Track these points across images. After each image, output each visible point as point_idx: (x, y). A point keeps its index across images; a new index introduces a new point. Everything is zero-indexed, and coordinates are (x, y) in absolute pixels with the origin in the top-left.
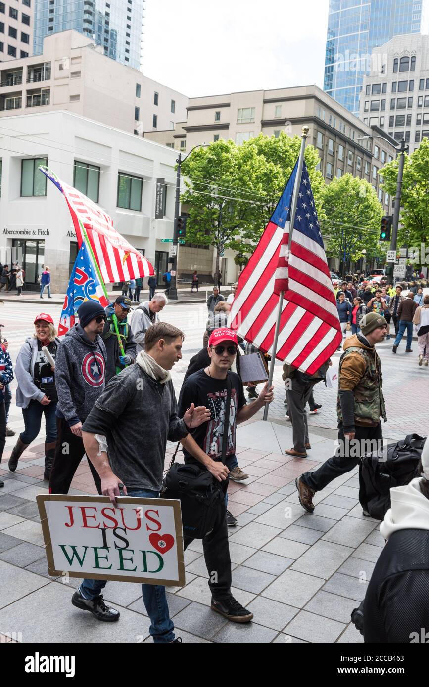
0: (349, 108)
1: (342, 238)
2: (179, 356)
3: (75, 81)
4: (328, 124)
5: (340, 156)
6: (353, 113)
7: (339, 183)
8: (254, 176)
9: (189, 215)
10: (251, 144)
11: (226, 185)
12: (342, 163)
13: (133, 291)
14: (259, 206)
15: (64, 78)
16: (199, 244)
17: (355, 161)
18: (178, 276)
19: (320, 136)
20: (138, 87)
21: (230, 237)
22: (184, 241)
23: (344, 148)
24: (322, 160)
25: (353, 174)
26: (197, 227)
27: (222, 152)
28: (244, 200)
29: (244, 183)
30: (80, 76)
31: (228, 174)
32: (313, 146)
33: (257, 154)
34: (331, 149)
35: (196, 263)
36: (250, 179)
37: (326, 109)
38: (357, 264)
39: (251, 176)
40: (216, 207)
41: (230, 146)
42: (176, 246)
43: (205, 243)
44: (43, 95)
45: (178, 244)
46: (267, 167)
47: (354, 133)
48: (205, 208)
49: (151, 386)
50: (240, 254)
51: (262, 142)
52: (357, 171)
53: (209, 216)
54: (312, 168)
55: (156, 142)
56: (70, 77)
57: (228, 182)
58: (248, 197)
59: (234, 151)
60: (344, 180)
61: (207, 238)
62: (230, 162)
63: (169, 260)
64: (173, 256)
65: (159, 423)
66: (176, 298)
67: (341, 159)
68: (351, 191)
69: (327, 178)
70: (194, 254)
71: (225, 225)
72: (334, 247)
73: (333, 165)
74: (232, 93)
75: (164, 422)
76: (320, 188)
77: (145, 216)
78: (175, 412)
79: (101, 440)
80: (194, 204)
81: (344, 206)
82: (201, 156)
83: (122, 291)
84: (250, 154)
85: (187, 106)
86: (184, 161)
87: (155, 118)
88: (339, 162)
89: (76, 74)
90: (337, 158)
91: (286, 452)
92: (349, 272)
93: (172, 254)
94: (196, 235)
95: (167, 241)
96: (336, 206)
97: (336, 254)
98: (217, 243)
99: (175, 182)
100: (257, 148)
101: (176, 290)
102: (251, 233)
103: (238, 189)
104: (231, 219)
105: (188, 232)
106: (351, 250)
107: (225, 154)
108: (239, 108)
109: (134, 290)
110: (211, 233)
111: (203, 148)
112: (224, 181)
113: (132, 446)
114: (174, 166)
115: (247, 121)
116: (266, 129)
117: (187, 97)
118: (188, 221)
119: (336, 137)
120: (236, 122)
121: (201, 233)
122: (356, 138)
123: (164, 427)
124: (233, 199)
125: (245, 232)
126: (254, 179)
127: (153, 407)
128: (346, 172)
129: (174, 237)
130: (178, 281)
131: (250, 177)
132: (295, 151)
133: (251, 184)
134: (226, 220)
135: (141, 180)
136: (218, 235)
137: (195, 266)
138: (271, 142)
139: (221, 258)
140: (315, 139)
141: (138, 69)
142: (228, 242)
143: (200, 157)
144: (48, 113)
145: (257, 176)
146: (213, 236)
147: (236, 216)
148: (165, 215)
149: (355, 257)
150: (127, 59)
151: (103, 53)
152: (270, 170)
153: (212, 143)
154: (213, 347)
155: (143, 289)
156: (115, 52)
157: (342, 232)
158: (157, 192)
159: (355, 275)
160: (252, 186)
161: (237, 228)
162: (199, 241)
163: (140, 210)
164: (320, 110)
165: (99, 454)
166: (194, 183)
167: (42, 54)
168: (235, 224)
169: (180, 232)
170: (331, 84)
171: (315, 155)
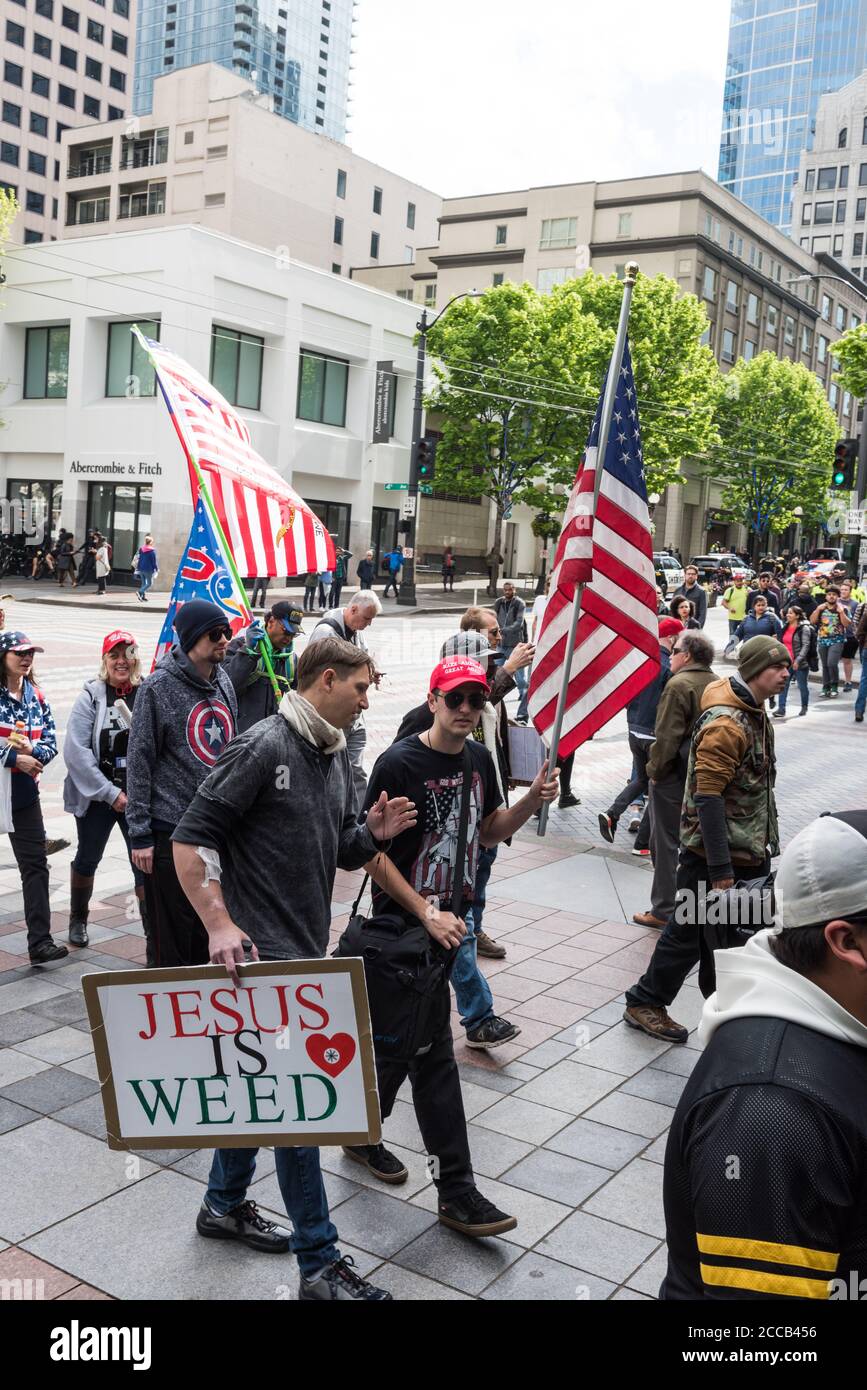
0: (770, 218)
1: (754, 484)
2: (362, 703)
3: (217, 163)
4: (727, 249)
5: (751, 316)
6: (780, 227)
7: (747, 371)
8: (574, 356)
9: (442, 435)
10: (569, 292)
11: (518, 374)
12: (755, 330)
13: (328, 589)
14: (583, 418)
15: (195, 159)
16: (460, 495)
17: (781, 325)
18: (419, 559)
19: (709, 275)
20: (342, 176)
21: (524, 481)
22: (431, 488)
23: (760, 299)
24: (713, 324)
25: (777, 352)
26: (457, 460)
27: (510, 309)
28: (553, 406)
29: (553, 371)
30: (225, 155)
31: (521, 352)
32: (696, 296)
33: (581, 312)
34: (733, 302)
35: (454, 533)
36: (566, 363)
37: (724, 220)
38: (784, 538)
39: (568, 357)
40: (497, 418)
41: (527, 296)
42: (414, 498)
43: (474, 492)
44: (151, 194)
45: (419, 494)
46: (602, 337)
47: (779, 268)
48: (473, 422)
49: (306, 759)
50: (544, 515)
51: (592, 288)
52: (785, 346)
53: (483, 438)
54: (692, 341)
55: (376, 287)
56: (206, 157)
57: (520, 368)
58: (560, 400)
59: (534, 306)
60: (758, 364)
61: (478, 482)
62: (525, 329)
63: (399, 526)
64: (408, 517)
65: (319, 830)
66: (414, 603)
67: (753, 321)
68: (772, 387)
69: (723, 360)
70: (451, 513)
71: (514, 455)
72: (737, 502)
73: (735, 335)
74: (531, 189)
75: (329, 829)
76: (709, 381)
77: (353, 438)
78: (353, 812)
79: (210, 858)
80: (451, 413)
81: (758, 417)
82: (467, 315)
83: (304, 588)
84: (567, 311)
85: (440, 216)
86: (432, 325)
87: (375, 239)
88: (749, 329)
89: (218, 151)
90: (744, 320)
91: (634, 918)
92: (766, 551)
93: (407, 514)
94: (455, 476)
95: (395, 487)
96: (742, 418)
97: (741, 515)
98: (497, 492)
99: (414, 369)
100: (580, 299)
101: (414, 585)
102: (566, 472)
103: (540, 383)
104: (527, 443)
105: (440, 470)
106: (772, 508)
107: (516, 313)
108: (544, 219)
109: (330, 587)
110: (485, 472)
111: (471, 299)
112: (513, 367)
113: (266, 872)
114: (412, 336)
115: (562, 245)
116: (600, 261)
117: (439, 197)
118: (440, 447)
119: (742, 277)
120: (537, 246)
121: (466, 473)
122: (784, 280)
123: (328, 838)
124: (531, 402)
125: (554, 471)
126: (575, 362)
127: (309, 797)
128: (762, 350)
129: (410, 481)
130: (418, 568)
131: (567, 359)
132: (658, 305)
133: (569, 372)
134: (516, 446)
135: (344, 365)
136: (500, 477)
137: (453, 539)
138: (608, 288)
139: (504, 522)
140: (700, 281)
141: (342, 141)
142: (519, 490)
143: (464, 318)
144: (161, 230)
145: (580, 356)
146: (488, 479)
147: (537, 438)
148: (392, 435)
149: (780, 522)
150: (319, 121)
151: (272, 109)
152: (608, 344)
153: (490, 290)
154: (441, 693)
155: (346, 585)
156: (296, 107)
157: (754, 471)
158: (378, 388)
159: (779, 559)
160: (569, 376)
161: (538, 463)
162: (461, 488)
163: (343, 426)
164: (710, 223)
165: (205, 885)
166: (452, 371)
167: (150, 113)
168: (535, 453)
169: (424, 470)
170: (734, 169)
171: (700, 314)
